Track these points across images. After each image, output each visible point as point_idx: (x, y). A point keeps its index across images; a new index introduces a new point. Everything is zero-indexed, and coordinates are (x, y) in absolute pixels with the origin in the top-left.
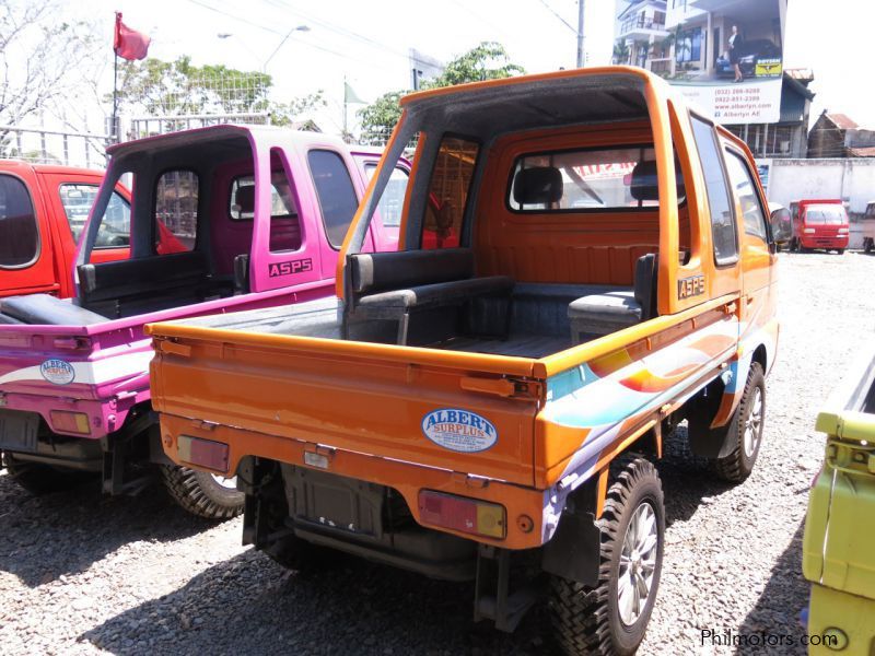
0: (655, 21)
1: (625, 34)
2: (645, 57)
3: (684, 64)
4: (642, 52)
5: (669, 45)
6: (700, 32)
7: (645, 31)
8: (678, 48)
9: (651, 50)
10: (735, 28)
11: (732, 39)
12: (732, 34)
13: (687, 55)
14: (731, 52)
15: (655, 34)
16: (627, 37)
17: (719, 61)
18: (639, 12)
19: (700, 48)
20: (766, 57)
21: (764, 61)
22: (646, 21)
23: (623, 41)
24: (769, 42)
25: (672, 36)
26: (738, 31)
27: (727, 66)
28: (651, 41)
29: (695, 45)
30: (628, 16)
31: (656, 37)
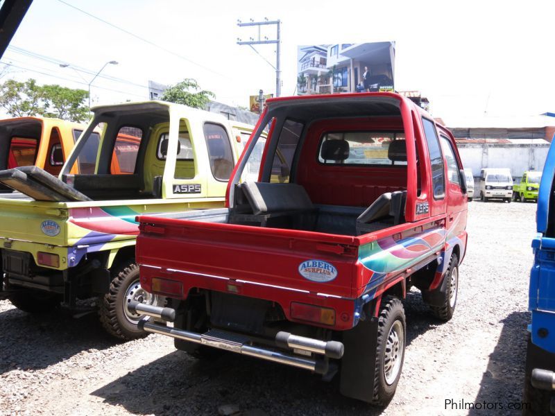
0: (321, 63)
1: (303, 71)
2: (316, 84)
3: (338, 88)
4: (314, 81)
5: (329, 77)
6: (347, 70)
7: (315, 69)
8: (334, 79)
9: (319, 80)
10: (366, 68)
11: (365, 74)
12: (365, 71)
13: (340, 83)
14: (365, 82)
15: (320, 71)
16: (306, 72)
17: (358, 87)
18: (312, 58)
19: (347, 79)
20: (385, 85)
21: (383, 87)
22: (315, 63)
23: (303, 74)
24: (386, 76)
25: (330, 72)
26: (368, 69)
27: (363, 89)
28: (319, 74)
29: (344, 77)
30: (305, 60)
31: (322, 72)
